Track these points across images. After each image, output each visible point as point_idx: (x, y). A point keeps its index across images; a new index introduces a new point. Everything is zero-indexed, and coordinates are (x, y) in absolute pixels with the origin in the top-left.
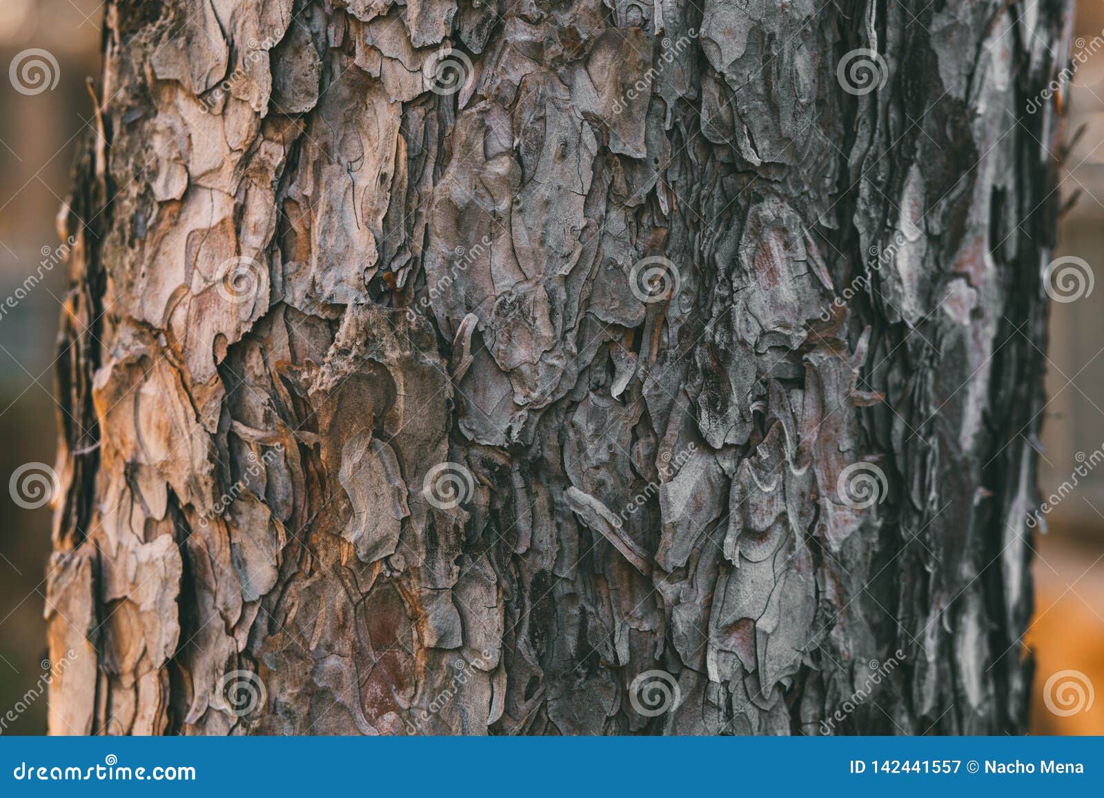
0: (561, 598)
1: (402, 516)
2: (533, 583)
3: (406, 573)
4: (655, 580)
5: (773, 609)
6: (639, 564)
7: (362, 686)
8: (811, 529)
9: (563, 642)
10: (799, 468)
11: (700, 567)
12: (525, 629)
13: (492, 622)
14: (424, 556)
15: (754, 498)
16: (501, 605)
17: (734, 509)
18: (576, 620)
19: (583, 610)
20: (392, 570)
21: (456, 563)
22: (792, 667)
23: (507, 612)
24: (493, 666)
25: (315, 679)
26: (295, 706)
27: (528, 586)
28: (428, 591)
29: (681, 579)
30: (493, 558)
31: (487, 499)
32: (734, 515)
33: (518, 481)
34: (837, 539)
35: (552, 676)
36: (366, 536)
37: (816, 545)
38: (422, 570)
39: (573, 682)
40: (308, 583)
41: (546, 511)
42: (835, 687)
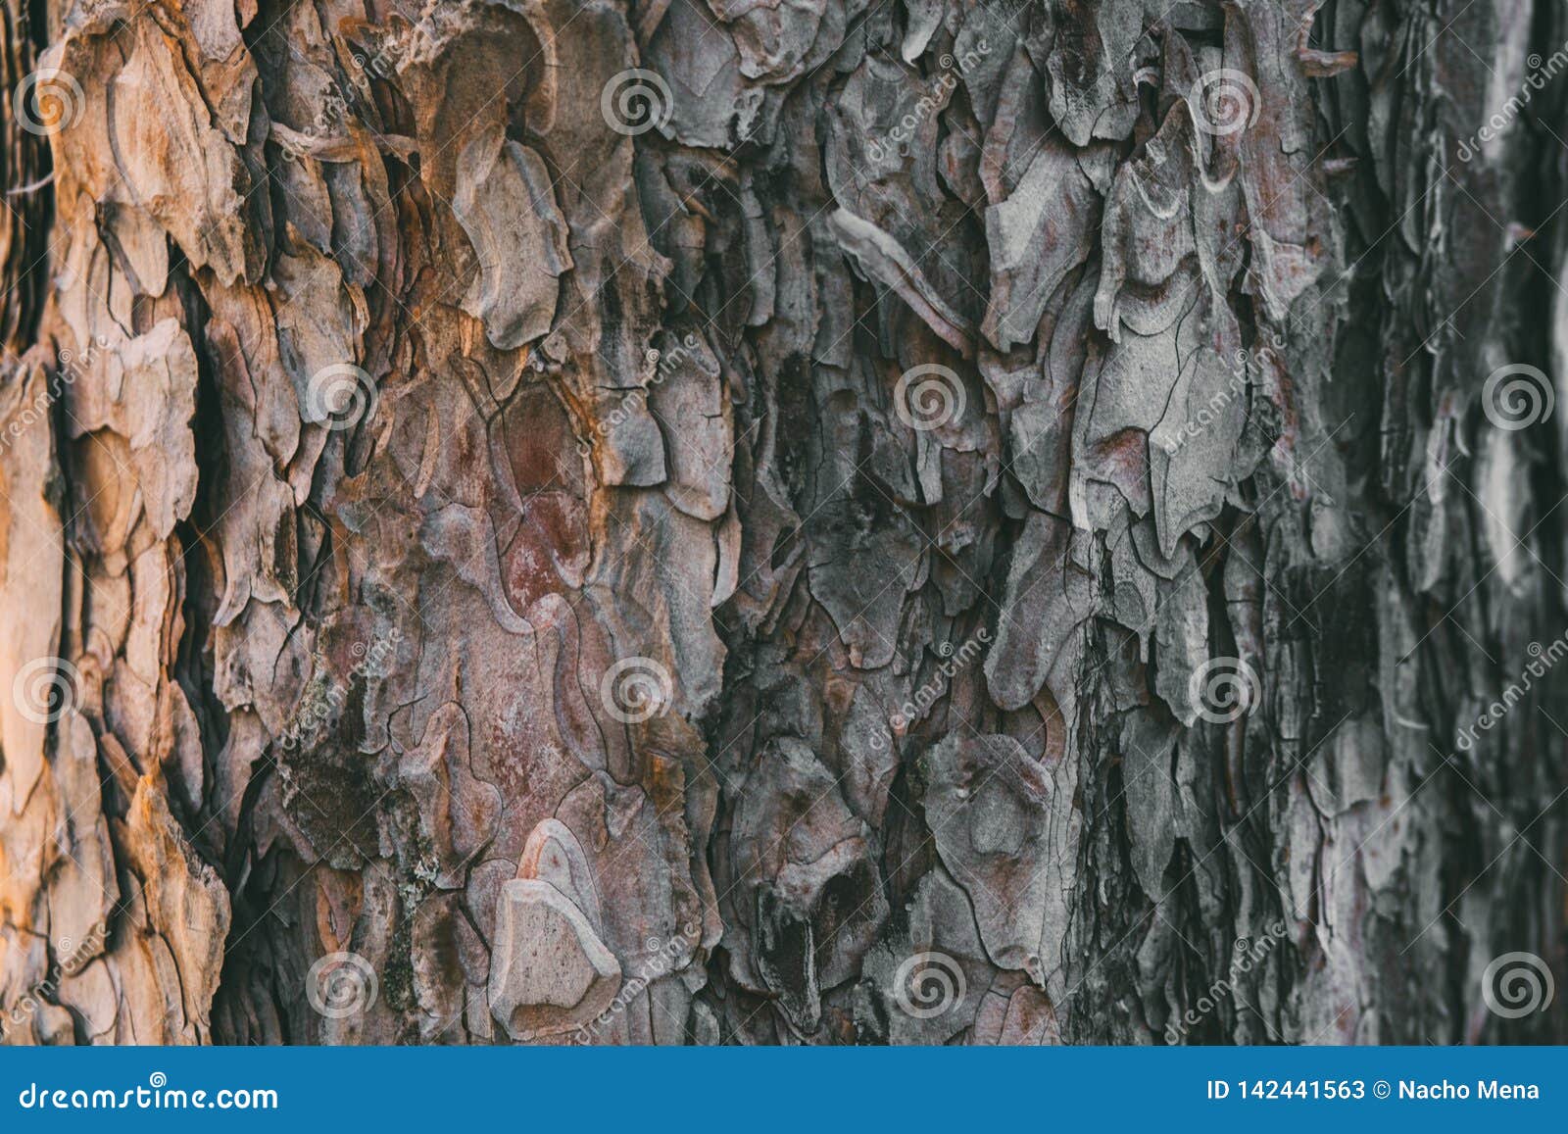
0: (827, 401)
1: (560, 269)
2: (780, 375)
3: (571, 366)
4: (982, 367)
5: (1177, 411)
6: (955, 340)
7: (502, 552)
8: (1237, 281)
9: (833, 471)
10: (1217, 180)
11: (1055, 344)
12: (769, 453)
13: (715, 440)
14: (598, 335)
15: (1143, 228)
16: (728, 410)
17: (1109, 244)
18: (854, 435)
19: (864, 419)
20: (544, 358)
21: (652, 345)
22: (1210, 508)
23: (739, 424)
24: (718, 511)
25: (425, 545)
26: (393, 590)
27: (772, 381)
28: (607, 393)
29: (1023, 364)
30: (713, 335)
31: (700, 236)
32: (1112, 259)
33: (750, 205)
34: (1282, 299)
35: (817, 527)
36: (501, 304)
37: (1246, 307)
38: (596, 358)
39: (850, 536)
40: (408, 389)
41: (799, 256)
42: (1280, 543)
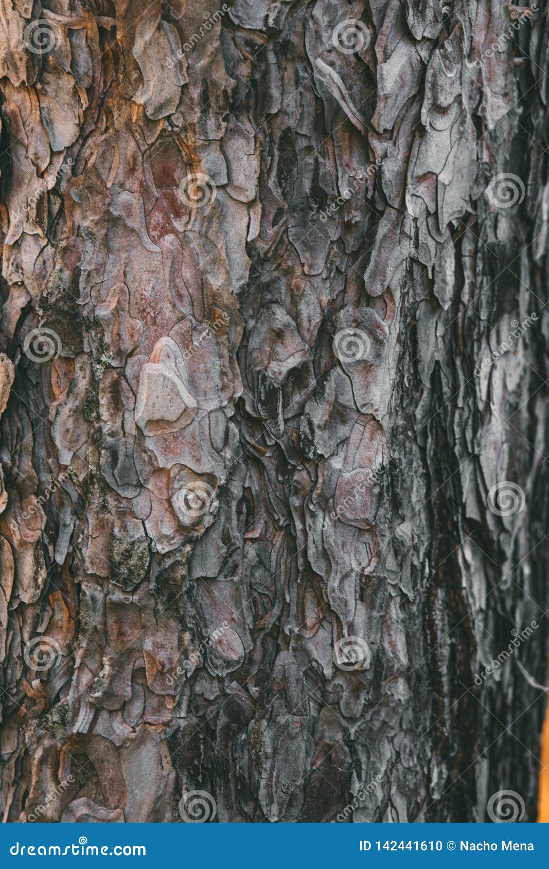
0: (300, 151)
1: (183, 83)
2: (281, 138)
3: (185, 129)
4: (370, 139)
5: (450, 168)
6: (359, 126)
7: (147, 214)
8: (476, 109)
9: (301, 184)
10: (471, 62)
11: (401, 131)
12: (274, 173)
13: (251, 166)
14: (199, 114)
15: (441, 81)
16: (258, 152)
17: (428, 86)
18: (312, 167)
19: (316, 160)
20: (172, 125)
21: (224, 120)
22: (460, 212)
23: (262, 160)
24: (251, 199)
25: (111, 209)
26: (95, 230)
27: (277, 140)
28: (201, 142)
29: (387, 139)
30: (251, 117)
31: (249, 70)
32: (428, 94)
33: (272, 58)
34: (493, 120)
35: (293, 209)
36: (153, 98)
37: (479, 122)
38: (197, 125)
39: (307, 214)
40: (104, 137)
41: (293, 83)
42: (485, 231)
